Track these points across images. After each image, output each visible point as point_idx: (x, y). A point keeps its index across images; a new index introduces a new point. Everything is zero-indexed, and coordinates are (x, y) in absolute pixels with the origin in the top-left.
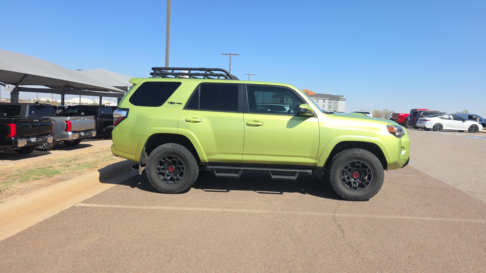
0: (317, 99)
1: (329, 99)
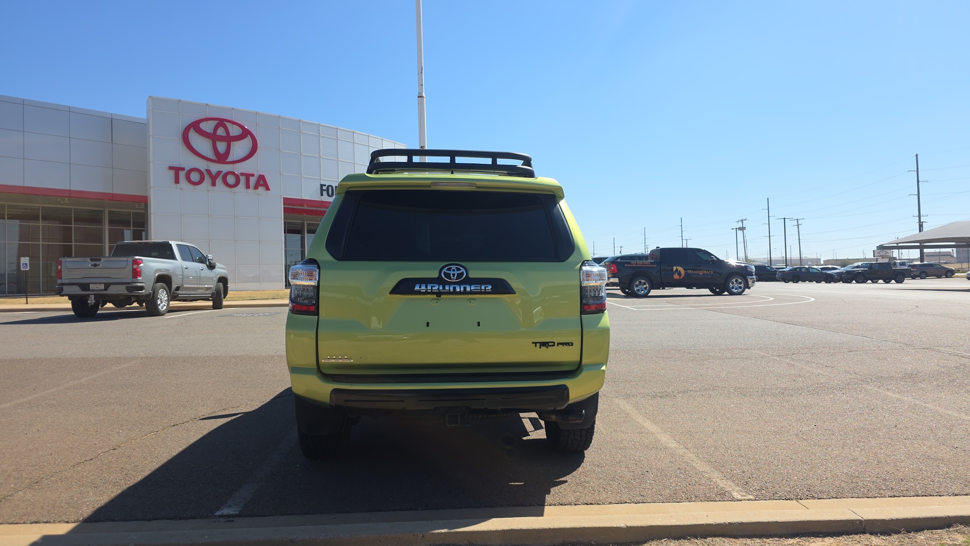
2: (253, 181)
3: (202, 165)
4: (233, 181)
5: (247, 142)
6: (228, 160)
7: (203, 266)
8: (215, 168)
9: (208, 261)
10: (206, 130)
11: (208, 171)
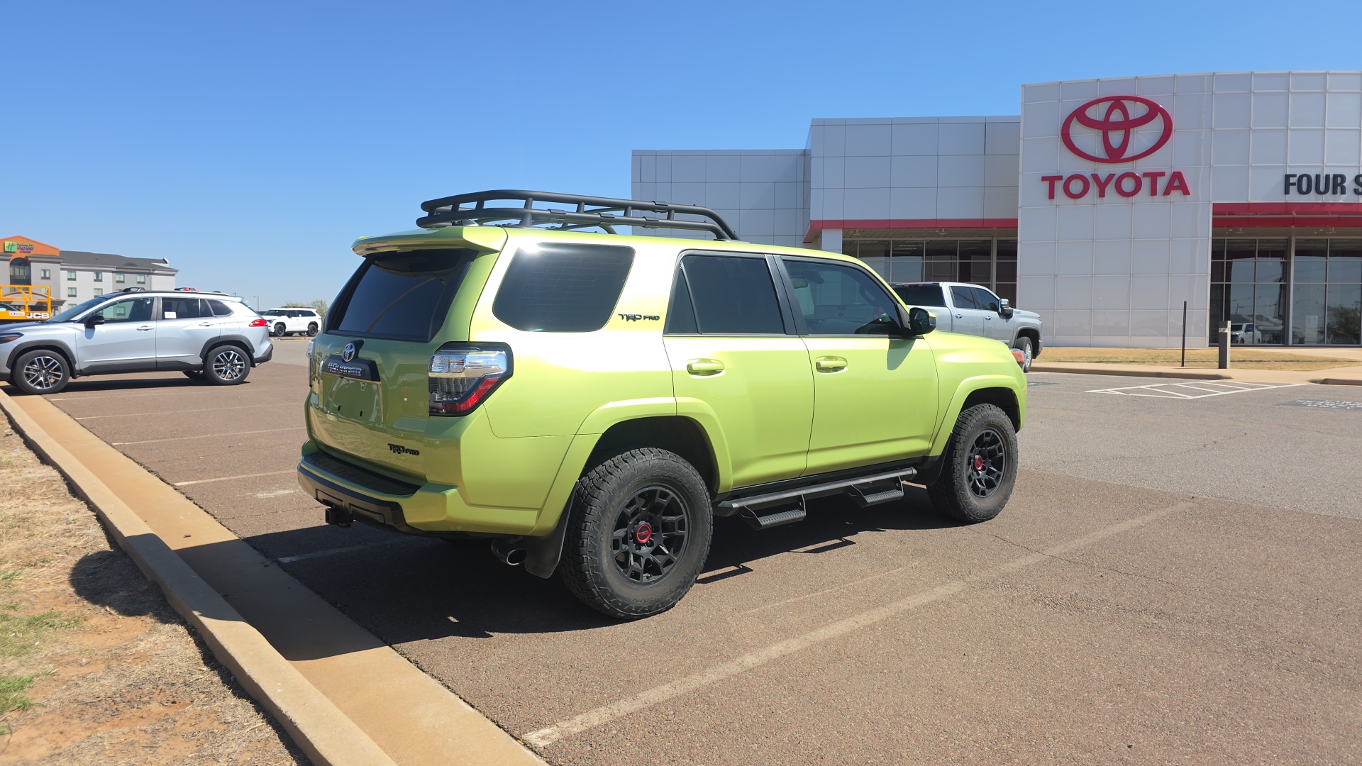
0: (70, 270)
1: (114, 270)
2: (1162, 183)
3: (1086, 168)
4: (1128, 187)
5: (1157, 125)
6: (1126, 155)
7: (994, 314)
8: (1104, 170)
9: (1001, 307)
10: (1094, 118)
11: (1095, 177)
